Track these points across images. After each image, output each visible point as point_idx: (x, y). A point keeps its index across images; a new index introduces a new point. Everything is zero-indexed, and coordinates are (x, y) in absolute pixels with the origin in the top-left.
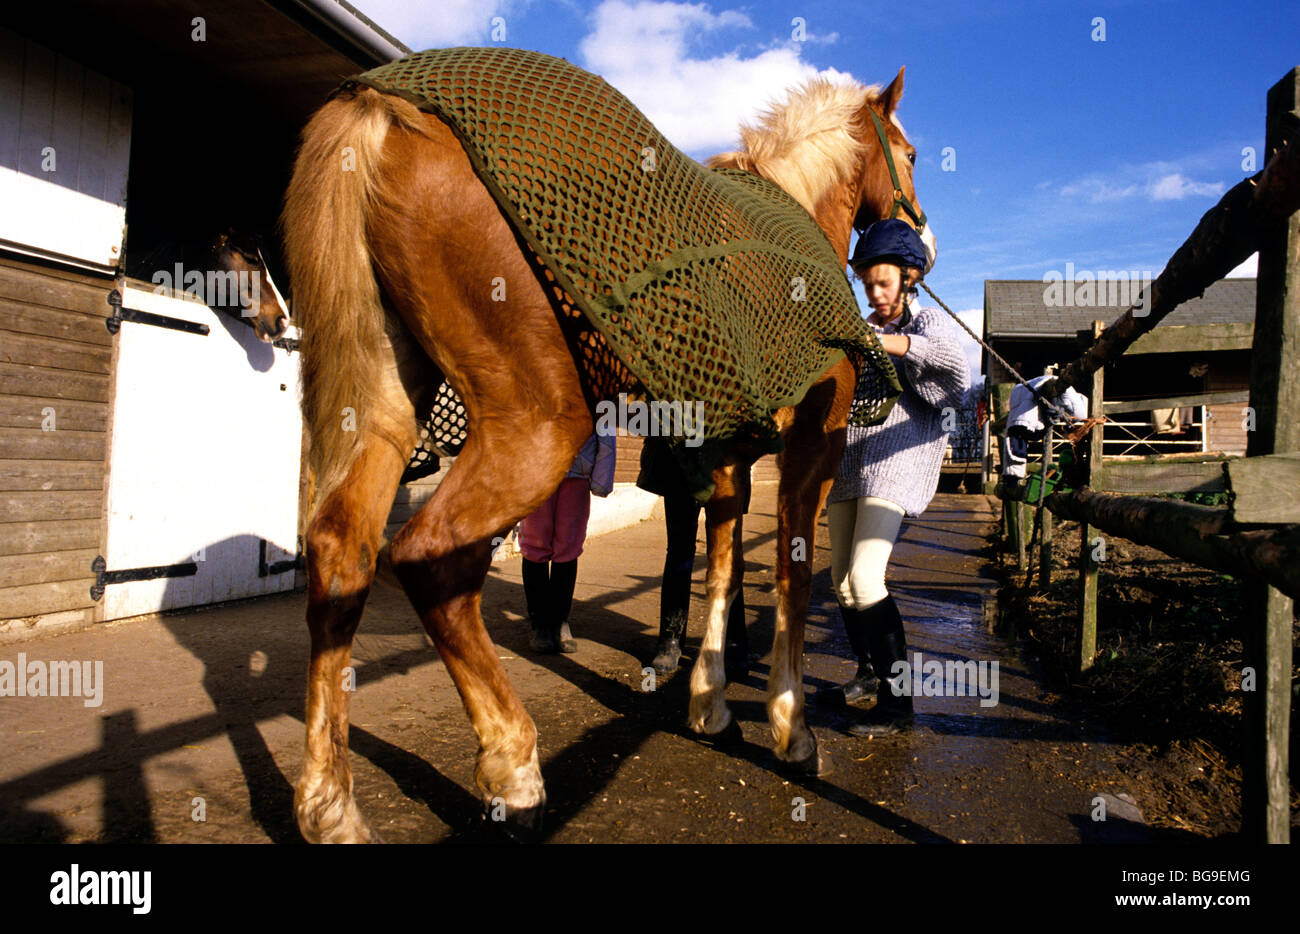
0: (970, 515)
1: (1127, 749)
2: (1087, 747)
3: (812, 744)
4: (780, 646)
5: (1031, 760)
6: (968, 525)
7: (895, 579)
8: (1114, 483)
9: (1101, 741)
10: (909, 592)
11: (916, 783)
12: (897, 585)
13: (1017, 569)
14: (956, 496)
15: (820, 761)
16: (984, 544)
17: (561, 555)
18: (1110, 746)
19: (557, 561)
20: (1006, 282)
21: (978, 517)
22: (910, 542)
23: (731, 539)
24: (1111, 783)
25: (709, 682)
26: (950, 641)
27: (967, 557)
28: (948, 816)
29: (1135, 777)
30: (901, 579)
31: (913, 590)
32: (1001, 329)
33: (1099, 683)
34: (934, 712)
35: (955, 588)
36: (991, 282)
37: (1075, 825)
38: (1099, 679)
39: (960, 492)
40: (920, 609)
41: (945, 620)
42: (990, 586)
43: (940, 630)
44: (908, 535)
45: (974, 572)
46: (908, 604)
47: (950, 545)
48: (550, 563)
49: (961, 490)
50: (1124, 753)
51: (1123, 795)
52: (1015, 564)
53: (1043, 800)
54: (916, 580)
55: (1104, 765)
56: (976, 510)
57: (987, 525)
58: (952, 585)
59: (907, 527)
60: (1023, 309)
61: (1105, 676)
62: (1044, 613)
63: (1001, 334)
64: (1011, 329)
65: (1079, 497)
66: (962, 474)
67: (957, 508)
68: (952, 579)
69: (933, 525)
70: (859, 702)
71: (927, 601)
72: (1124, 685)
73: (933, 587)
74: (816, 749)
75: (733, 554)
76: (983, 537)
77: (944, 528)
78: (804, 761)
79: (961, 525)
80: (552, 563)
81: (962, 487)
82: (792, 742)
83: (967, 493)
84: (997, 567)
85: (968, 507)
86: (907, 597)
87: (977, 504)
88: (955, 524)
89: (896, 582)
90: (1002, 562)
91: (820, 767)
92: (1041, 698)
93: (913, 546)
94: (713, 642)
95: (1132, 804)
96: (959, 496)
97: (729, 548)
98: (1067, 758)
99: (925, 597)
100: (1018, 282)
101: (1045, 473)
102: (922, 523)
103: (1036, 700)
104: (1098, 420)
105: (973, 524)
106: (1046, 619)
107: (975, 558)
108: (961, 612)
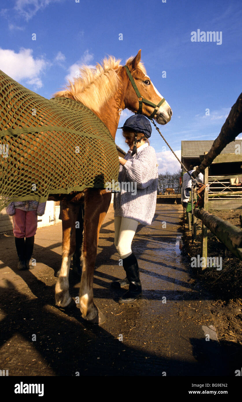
0: (177, 211)
1: (215, 302)
2: (201, 303)
3: (96, 313)
4: (84, 277)
5: (180, 311)
6: (176, 214)
7: (151, 234)
8: (212, 206)
9: (207, 299)
10: (154, 239)
11: (135, 326)
12: (151, 236)
13: (188, 229)
14: (173, 205)
15: (100, 319)
16: (180, 221)
17: (29, 234)
18: (209, 301)
19: (27, 237)
20: (187, 141)
21: (179, 212)
22: (158, 220)
23: (70, 235)
24: (207, 320)
25: (61, 288)
26: (163, 258)
27: (175, 225)
28: (143, 343)
29: (217, 315)
30: (153, 234)
31: (156, 238)
32: (186, 155)
33: (208, 274)
34: (150, 289)
35: (169, 236)
36: (183, 141)
37: (192, 344)
38: (208, 273)
39: (175, 204)
40: (156, 245)
41: (163, 249)
42: (179, 235)
43: (161, 253)
44: (158, 218)
45: (176, 230)
46: (153, 243)
47: (170, 221)
48: (25, 238)
49: (175, 203)
50: (214, 305)
51: (211, 326)
52: (188, 228)
53: (181, 331)
54: (158, 234)
55: (206, 311)
56: (179, 209)
57: (182, 214)
58: (168, 235)
59: (158, 216)
60: (192, 149)
61: (210, 271)
62: (194, 246)
63: (186, 157)
64: (188, 155)
65: (200, 212)
66: (175, 198)
67: (174, 209)
68: (168, 233)
69: (165, 215)
70: (125, 286)
71: (159, 242)
72: (216, 275)
73: (162, 236)
74: (98, 315)
75: (70, 240)
76: (180, 218)
77: (169, 216)
78: (93, 320)
79: (174, 215)
80: (26, 238)
81: (176, 202)
82: (88, 313)
83: (177, 204)
84: (183, 229)
85: (176, 209)
86: (153, 241)
87: (179, 208)
88: (172, 214)
89: (150, 235)
90: (184, 227)
91: (99, 321)
92: (188, 281)
93: (159, 222)
94: (63, 273)
95: (214, 331)
96: (175, 205)
97: (69, 238)
98: (193, 309)
99: (158, 240)
100: (191, 141)
101: (192, 202)
102: (162, 214)
103: (187, 282)
104: (206, 185)
105: (177, 214)
106: (194, 249)
107: (177, 225)
108: (169, 246)
